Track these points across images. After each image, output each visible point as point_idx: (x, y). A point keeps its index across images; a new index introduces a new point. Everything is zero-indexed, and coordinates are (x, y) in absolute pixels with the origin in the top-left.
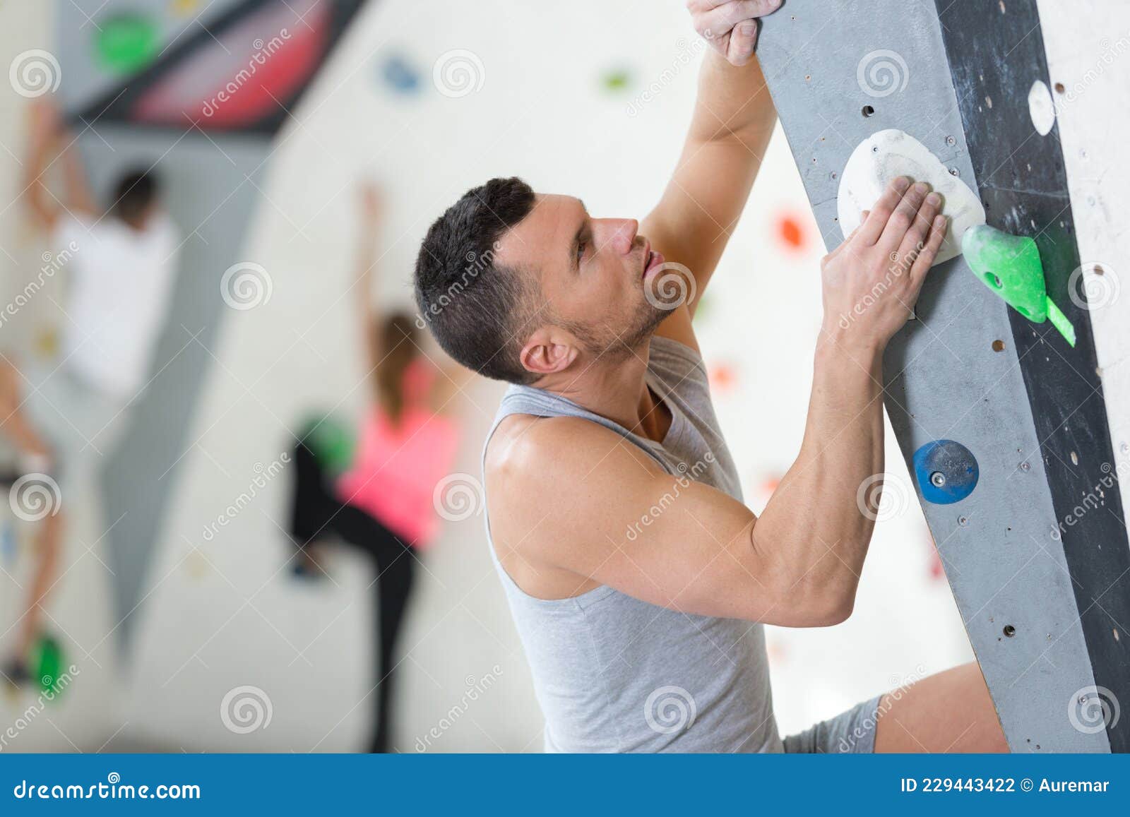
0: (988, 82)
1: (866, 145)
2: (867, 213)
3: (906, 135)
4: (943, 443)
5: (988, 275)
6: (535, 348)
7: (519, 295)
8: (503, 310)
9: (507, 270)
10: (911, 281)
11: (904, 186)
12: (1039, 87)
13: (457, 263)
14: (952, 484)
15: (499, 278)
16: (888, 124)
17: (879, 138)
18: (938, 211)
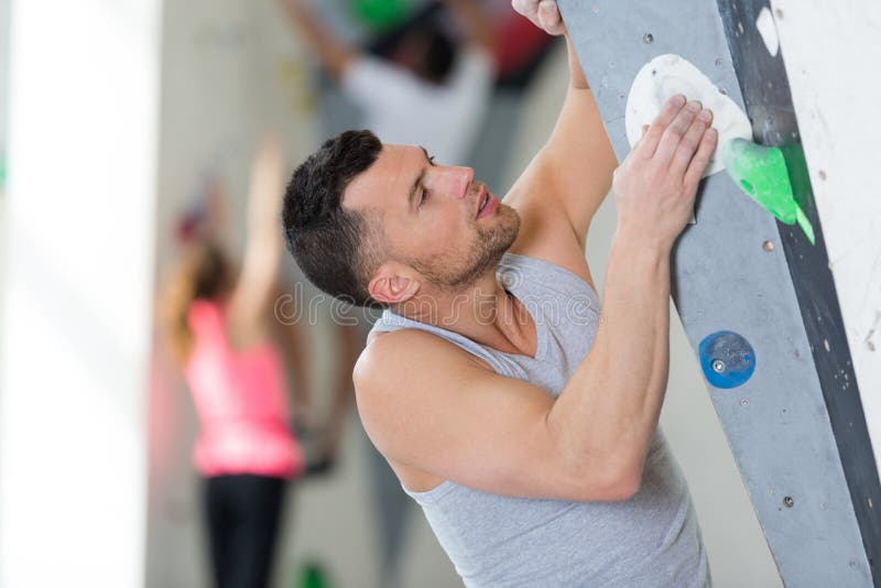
0: (739, 9)
1: (647, 69)
2: (646, 127)
3: (681, 59)
4: (723, 334)
5: (743, 181)
6: (381, 280)
7: (365, 235)
8: (351, 249)
9: (354, 212)
10: (685, 188)
11: (678, 105)
12: (765, 12)
13: (312, 206)
14: (731, 370)
15: (347, 220)
16: (666, 50)
17: (658, 62)
18: (708, 125)
